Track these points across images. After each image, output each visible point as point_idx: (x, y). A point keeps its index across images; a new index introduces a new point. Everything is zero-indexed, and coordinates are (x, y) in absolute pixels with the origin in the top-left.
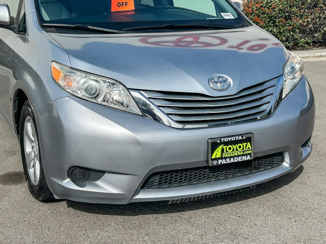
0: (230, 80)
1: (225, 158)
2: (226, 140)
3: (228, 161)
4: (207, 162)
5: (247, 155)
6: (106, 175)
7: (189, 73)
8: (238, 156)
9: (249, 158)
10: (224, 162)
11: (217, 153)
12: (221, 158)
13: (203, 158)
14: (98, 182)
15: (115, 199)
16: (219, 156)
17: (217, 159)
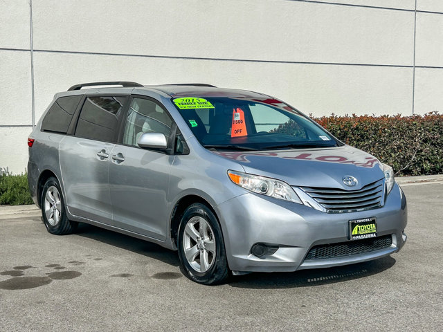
0: (355, 180)
1: (361, 235)
2: (360, 221)
3: (362, 237)
4: (349, 238)
5: (373, 233)
6: (280, 249)
7: (329, 175)
8: (368, 234)
9: (375, 235)
10: (359, 238)
11: (355, 231)
12: (358, 235)
13: (345, 235)
14: (274, 255)
15: (288, 267)
16: (356, 233)
17: (355, 235)
